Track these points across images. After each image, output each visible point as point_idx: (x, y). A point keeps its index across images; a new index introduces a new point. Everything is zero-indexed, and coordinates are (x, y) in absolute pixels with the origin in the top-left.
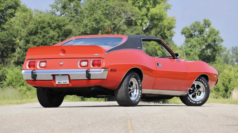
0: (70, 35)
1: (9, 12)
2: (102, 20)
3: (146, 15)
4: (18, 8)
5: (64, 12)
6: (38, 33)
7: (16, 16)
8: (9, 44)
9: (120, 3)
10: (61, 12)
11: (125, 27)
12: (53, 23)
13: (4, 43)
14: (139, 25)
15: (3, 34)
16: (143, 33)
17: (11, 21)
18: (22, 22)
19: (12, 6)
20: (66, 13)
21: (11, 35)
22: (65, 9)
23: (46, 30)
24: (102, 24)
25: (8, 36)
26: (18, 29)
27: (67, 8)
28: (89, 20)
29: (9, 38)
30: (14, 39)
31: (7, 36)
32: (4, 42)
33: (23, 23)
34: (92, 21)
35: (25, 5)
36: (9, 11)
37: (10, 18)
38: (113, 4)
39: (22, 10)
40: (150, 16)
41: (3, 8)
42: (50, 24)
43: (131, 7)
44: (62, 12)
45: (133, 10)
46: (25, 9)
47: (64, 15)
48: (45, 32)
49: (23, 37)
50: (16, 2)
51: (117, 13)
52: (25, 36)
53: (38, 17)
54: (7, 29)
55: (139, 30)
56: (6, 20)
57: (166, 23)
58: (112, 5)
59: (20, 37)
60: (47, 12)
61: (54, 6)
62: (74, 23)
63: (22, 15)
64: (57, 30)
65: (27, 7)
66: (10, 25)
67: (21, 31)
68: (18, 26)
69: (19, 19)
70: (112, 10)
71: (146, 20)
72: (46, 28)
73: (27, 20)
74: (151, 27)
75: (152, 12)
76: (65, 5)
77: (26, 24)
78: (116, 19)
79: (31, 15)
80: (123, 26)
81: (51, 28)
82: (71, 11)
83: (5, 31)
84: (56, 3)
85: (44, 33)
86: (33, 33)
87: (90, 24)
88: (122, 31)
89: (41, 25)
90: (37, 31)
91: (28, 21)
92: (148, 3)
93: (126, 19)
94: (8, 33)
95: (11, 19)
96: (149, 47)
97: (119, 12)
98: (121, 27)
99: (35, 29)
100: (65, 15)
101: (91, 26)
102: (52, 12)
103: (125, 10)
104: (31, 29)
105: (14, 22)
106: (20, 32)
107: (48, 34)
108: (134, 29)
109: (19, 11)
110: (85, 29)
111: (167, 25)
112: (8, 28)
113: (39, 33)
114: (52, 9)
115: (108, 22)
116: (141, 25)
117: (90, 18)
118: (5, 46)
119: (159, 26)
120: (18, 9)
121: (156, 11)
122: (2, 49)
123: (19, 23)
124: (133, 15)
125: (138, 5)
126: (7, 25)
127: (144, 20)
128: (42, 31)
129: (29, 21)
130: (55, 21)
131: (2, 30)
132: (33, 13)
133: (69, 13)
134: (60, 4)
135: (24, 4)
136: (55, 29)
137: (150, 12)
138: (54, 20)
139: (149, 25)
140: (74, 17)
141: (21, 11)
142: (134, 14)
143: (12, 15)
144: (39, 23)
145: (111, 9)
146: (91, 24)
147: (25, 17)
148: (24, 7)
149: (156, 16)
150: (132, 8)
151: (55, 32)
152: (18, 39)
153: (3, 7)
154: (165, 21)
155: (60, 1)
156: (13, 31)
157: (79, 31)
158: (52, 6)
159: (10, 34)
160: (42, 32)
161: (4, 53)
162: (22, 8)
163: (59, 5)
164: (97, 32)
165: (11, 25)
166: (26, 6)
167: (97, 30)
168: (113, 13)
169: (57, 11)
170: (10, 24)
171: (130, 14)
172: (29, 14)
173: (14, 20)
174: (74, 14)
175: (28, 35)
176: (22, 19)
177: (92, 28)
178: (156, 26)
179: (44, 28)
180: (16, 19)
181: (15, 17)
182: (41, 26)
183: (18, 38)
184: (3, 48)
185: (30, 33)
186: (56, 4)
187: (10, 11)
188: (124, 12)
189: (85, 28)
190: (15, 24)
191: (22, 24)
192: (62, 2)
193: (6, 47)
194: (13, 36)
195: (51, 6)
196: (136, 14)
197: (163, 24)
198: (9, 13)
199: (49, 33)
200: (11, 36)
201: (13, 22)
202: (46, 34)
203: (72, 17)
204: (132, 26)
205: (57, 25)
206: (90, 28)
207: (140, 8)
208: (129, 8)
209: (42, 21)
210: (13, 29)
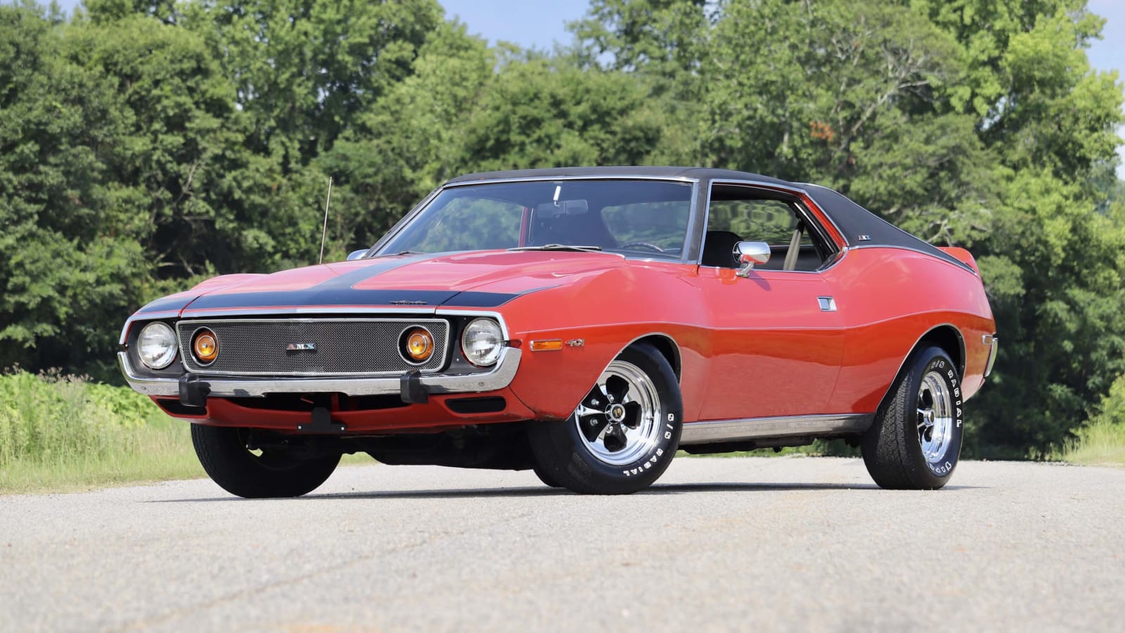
0: (648, 152)
1: (388, 56)
2: (793, 90)
3: (993, 63)
4: (430, 35)
5: (630, 54)
6: (513, 146)
7: (417, 72)
8: (388, 197)
9: (876, 10)
10: (617, 55)
11: (894, 119)
12: (578, 103)
13: (366, 191)
14: (959, 107)
15: (362, 151)
16: (979, 144)
17: (398, 92)
18: (445, 97)
19: (404, 27)
20: (642, 57)
21: (400, 155)
22: (635, 40)
23: (543, 135)
24: (795, 106)
25: (387, 162)
26: (428, 128)
27: (641, 36)
28: (739, 88)
29: (388, 171)
30: (408, 174)
31: (379, 159)
32: (369, 188)
33: (450, 101)
34: (750, 95)
35: (461, 22)
36: (387, 51)
37: (393, 82)
38: (842, 16)
39: (445, 43)
40: (1008, 70)
41: (361, 36)
42: (563, 107)
43: (925, 29)
44: (624, 55)
45: (931, 41)
46: (459, 42)
47: (633, 68)
48: (539, 141)
49: (449, 164)
50: (420, 9)
51: (863, 55)
52: (456, 160)
53: (516, 74)
54: (382, 130)
55: (962, 133)
56: (378, 92)
57: (1082, 97)
58: (837, 20)
59: (436, 165)
60: (560, 54)
61: (587, 29)
62: (675, 102)
63: (443, 68)
64: (595, 131)
65: (470, 32)
66: (393, 113)
67: (439, 138)
68: (429, 115)
69: (430, 87)
70: (839, 42)
71: (992, 87)
72: (546, 125)
73: (466, 87)
74: (1013, 116)
75: (1020, 47)
76: (634, 23)
77: (459, 104)
78: (859, 82)
79: (482, 67)
80: (891, 115)
81: (570, 125)
82: (660, 47)
83: (370, 140)
84: (596, 12)
85: (535, 145)
86: (491, 149)
87: (740, 105)
88: (883, 138)
89: (521, 110)
90: (504, 137)
91: (472, 94)
92: (1001, 8)
93: (905, 81)
94: (385, 146)
95: (398, 85)
96: (1005, 204)
97: (871, 53)
98: (880, 120)
99: (496, 130)
100: (637, 69)
101: (746, 113)
102: (580, 56)
103: (898, 42)
104: (481, 132)
105: (413, 100)
106: (434, 142)
107: (552, 152)
108: (935, 126)
109: (432, 47)
110: (721, 129)
111: (1084, 110)
112: (383, 124)
113: (517, 149)
114: (578, 42)
115: (825, 98)
116: (970, 109)
117: (743, 78)
118: (372, 206)
119: (1052, 112)
120: (430, 42)
121: (1036, 45)
122: (360, 219)
123: (432, 101)
124: (933, 67)
125: (954, 17)
126: (380, 110)
127: (983, 84)
128: (528, 136)
129: (477, 95)
130: (588, 91)
131: (359, 136)
132: (493, 58)
133: (652, 58)
134: (612, 21)
135: (457, 17)
136: (583, 129)
137: (1010, 52)
138: (581, 88)
139: (1008, 110)
140: (672, 75)
141: (440, 50)
142: (936, 59)
143: (403, 68)
144: (515, 104)
145: (834, 41)
146: (746, 106)
147: (457, 78)
148: (455, 30)
149: (1036, 66)
150: (929, 35)
151: (586, 140)
152: (429, 173)
153: (366, 34)
154: (1075, 91)
155: (615, 7)
156: (407, 137)
157: (695, 139)
158: (580, 30)
159: (393, 150)
160: (527, 141)
161: (369, 234)
162: (445, 38)
163: (608, 23)
164: (771, 139)
165: (396, 112)
166: (464, 26)
167: (772, 134)
168: (843, 58)
169: (602, 52)
170: (393, 108)
171: (920, 61)
172: (474, 64)
173: (412, 90)
174: (672, 65)
175: (468, 156)
176: (442, 84)
177: (749, 123)
178: (1038, 112)
179: (537, 122)
180: (419, 86)
181: (414, 77)
182: (524, 118)
183: (427, 168)
184: (363, 212)
185: (477, 147)
186: (596, 17)
187: (393, 50)
188: (895, 52)
189: (717, 125)
190: (416, 108)
191: (445, 106)
192: (622, 9)
193: (378, 209)
194: (408, 161)
195: (572, 27)
196: (945, 59)
197: (1071, 101)
198: (390, 61)
199: (558, 147)
200: (396, 161)
201: (407, 100)
202: (544, 151)
203: (664, 74)
204: (930, 114)
205: (594, 109)
206: (739, 126)
207: (965, 33)
208: (913, 32)
209: (526, 94)
210: (406, 131)
